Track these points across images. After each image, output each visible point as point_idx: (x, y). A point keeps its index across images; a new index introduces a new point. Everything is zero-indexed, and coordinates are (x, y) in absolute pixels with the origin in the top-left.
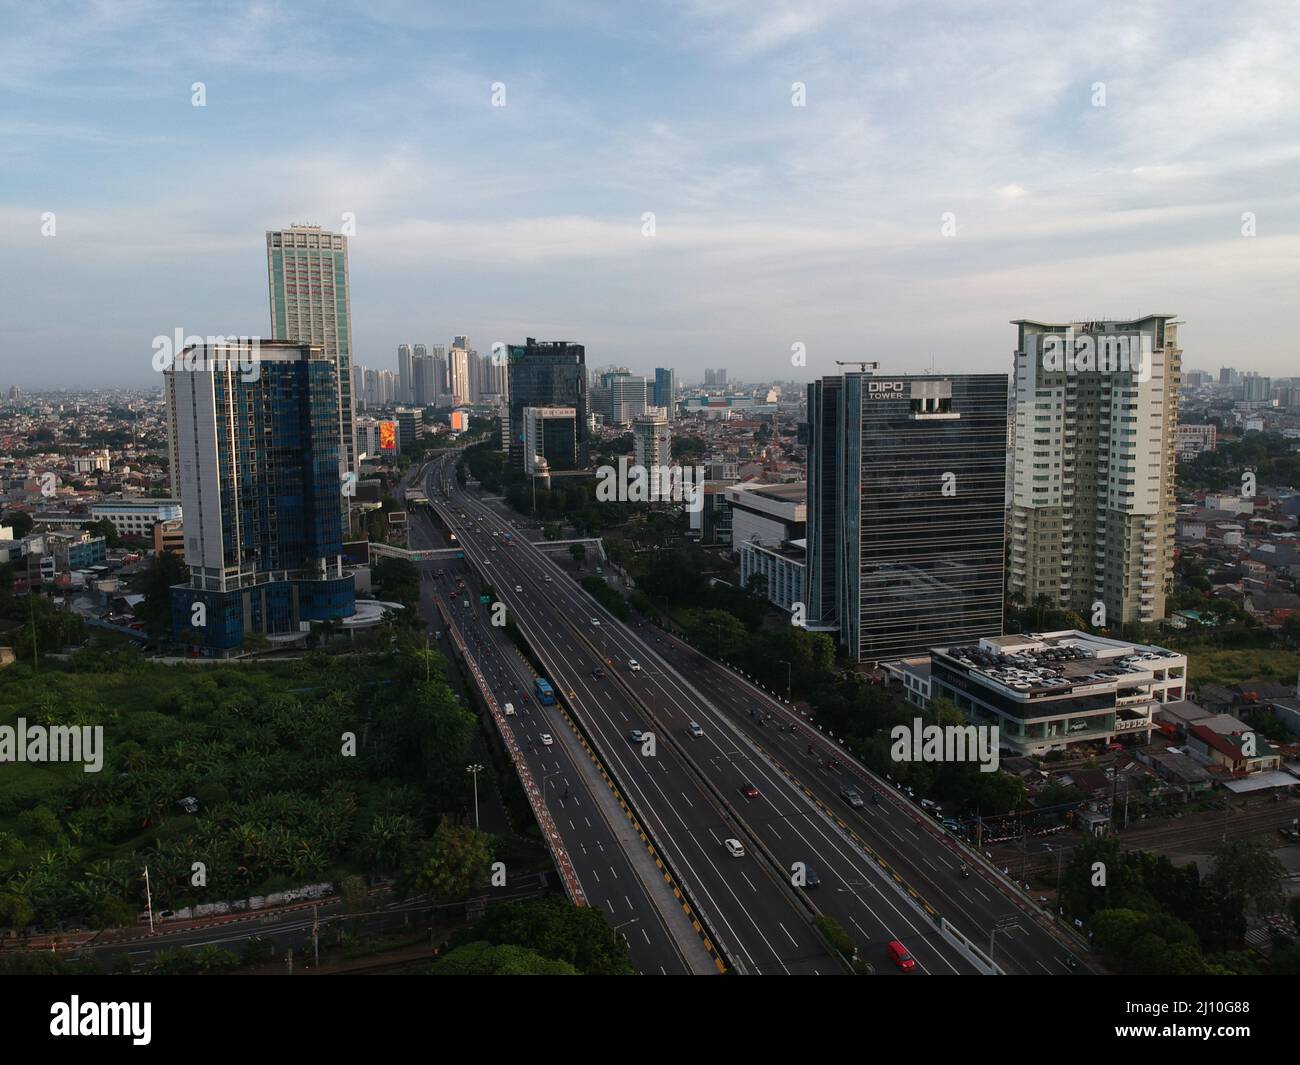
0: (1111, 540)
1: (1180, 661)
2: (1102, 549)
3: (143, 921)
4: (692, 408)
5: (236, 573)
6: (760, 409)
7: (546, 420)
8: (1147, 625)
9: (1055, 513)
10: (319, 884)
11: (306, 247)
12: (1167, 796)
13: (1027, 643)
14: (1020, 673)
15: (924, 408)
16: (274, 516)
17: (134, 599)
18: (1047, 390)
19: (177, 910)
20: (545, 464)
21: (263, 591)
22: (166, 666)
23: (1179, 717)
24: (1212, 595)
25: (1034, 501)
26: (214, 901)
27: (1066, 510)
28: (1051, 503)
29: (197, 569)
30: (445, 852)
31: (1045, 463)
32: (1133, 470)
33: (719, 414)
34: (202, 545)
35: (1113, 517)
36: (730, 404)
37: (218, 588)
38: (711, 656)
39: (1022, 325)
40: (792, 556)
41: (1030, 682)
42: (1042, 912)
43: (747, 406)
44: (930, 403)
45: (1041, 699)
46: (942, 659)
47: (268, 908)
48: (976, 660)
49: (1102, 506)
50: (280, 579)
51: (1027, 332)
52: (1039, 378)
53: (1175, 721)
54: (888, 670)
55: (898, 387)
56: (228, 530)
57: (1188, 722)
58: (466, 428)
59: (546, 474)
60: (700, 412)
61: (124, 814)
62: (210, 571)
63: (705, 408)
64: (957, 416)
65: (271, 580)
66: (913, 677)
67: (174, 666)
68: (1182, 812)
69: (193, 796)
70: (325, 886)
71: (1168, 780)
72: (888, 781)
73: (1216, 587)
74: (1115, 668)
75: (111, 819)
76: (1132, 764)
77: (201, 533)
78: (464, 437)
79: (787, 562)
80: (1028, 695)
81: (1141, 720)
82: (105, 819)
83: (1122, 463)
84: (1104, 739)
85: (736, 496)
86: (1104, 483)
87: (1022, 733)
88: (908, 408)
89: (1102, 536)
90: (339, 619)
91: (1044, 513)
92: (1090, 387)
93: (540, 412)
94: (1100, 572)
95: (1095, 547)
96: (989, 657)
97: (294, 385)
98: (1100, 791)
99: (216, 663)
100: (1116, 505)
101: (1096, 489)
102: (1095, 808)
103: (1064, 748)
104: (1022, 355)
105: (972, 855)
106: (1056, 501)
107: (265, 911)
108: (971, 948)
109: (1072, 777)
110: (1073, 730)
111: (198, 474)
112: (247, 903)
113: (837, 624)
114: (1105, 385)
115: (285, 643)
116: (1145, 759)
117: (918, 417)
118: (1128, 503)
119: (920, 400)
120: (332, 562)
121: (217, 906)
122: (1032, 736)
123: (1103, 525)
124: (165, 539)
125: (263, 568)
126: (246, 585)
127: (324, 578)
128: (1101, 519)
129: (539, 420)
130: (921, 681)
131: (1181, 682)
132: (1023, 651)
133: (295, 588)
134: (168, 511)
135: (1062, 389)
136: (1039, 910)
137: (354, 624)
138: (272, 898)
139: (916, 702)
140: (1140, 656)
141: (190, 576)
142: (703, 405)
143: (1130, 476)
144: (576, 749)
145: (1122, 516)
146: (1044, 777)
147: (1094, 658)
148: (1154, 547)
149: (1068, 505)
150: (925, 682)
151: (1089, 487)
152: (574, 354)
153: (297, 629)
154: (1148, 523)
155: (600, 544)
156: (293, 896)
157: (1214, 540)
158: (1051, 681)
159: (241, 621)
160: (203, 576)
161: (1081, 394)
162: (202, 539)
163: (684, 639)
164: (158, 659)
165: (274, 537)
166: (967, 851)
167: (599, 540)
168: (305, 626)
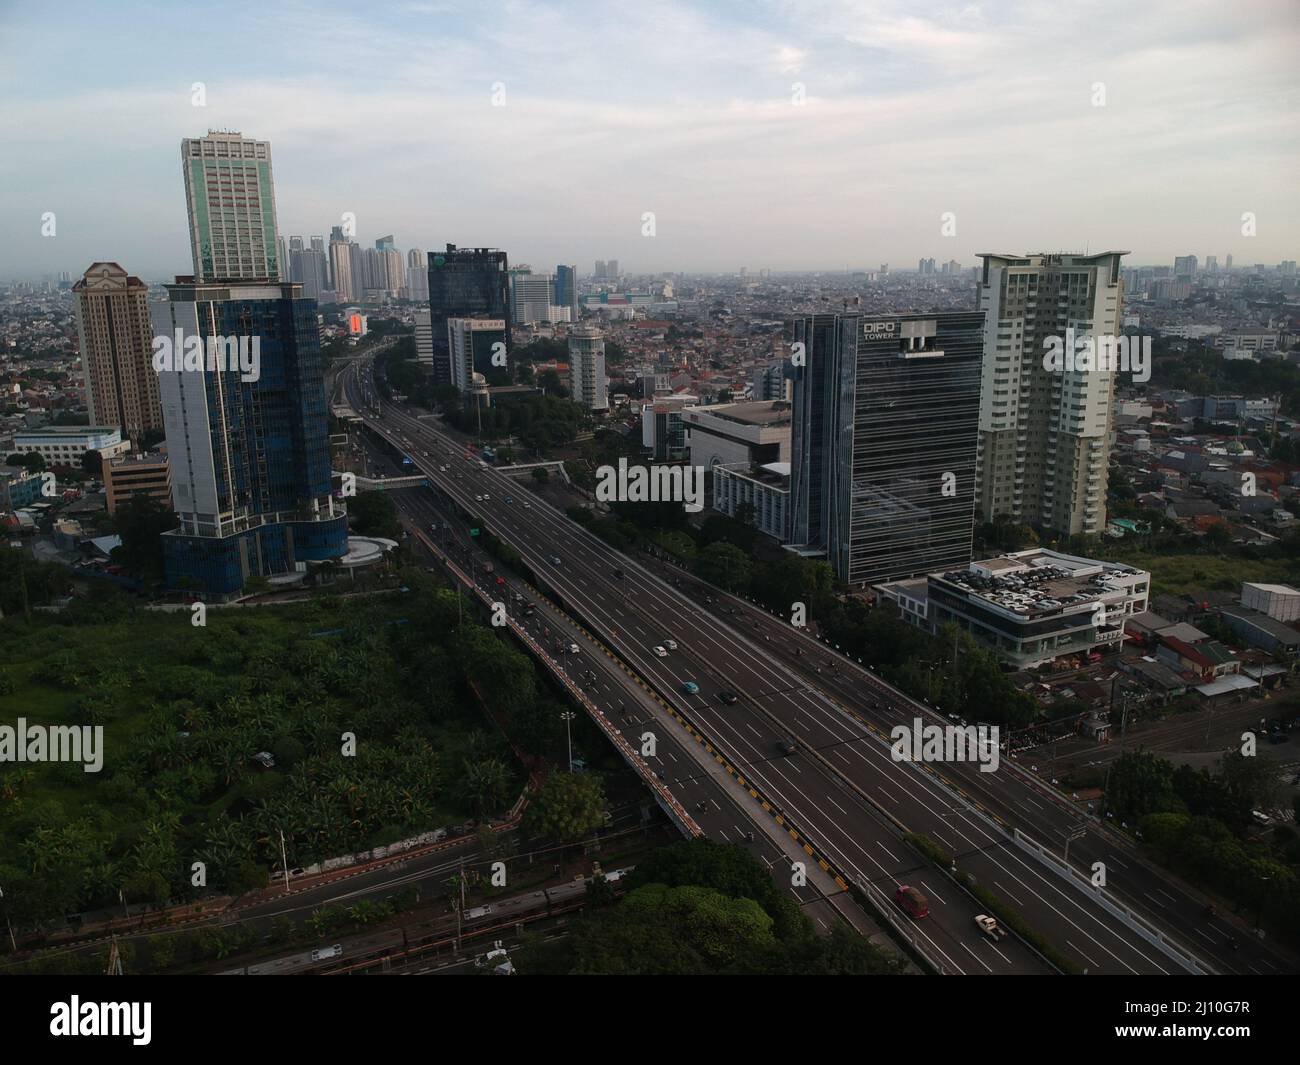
0: (1061, 460)
1: (1144, 577)
2: (1052, 468)
3: (276, 880)
4: (592, 306)
5: (230, 518)
6: (659, 307)
7: (475, 333)
8: (1090, 536)
9: (1011, 435)
10: (433, 830)
11: (227, 155)
12: (1150, 702)
13: (1013, 566)
14: (1015, 596)
15: (912, 347)
16: (262, 459)
17: (108, 543)
18: (1008, 321)
19: (307, 866)
20: (484, 381)
21: (258, 534)
22: (166, 613)
23: (1145, 627)
24: (1137, 503)
25: (993, 425)
26: (340, 856)
27: (1021, 433)
28: (1008, 427)
29: (188, 516)
30: (566, 797)
31: (1004, 389)
32: (1085, 396)
33: (622, 314)
34: (193, 491)
35: (1064, 438)
36: (630, 302)
37: (214, 534)
38: (719, 586)
39: (987, 258)
40: (768, 481)
41: (1025, 604)
42: (1090, 817)
43: (645, 303)
44: (917, 340)
45: (1038, 620)
46: (939, 583)
47: (391, 856)
48: (972, 584)
49: (1054, 429)
50: (272, 521)
51: (991, 266)
52: (1002, 310)
53: (1141, 630)
54: (881, 592)
55: (890, 326)
56: (220, 475)
57: (1152, 631)
58: (365, 331)
59: (485, 392)
60: (600, 310)
61: (209, 776)
62: (201, 517)
63: (605, 306)
64: (941, 354)
65: (264, 522)
66: (908, 598)
67: (174, 613)
68: (1165, 715)
69: (267, 750)
70: (439, 832)
71: (1151, 687)
72: (926, 705)
73: (1140, 495)
74: (1091, 587)
75: (195, 781)
76: (1116, 674)
77: (192, 479)
78: (365, 341)
79: (766, 488)
80: (1028, 618)
81: (1115, 632)
82: (188, 782)
83: (1075, 390)
84: (1085, 651)
85: (694, 417)
86: (1057, 407)
87: (1019, 649)
88: (898, 347)
89: (1053, 456)
90: (337, 559)
91: (1002, 436)
92: (1047, 317)
93: (469, 325)
94: (1049, 489)
95: (1045, 466)
96: (983, 580)
97: (276, 324)
98: (1097, 700)
99: (218, 608)
100: (1067, 429)
101: (1048, 413)
102: (1096, 716)
103: (1053, 659)
104: (985, 287)
105: (1016, 768)
106: (1012, 424)
107: (389, 859)
108: (1045, 853)
109: (1072, 689)
110: (1061, 644)
111: (185, 419)
112: (371, 854)
113: (825, 548)
114: (1062, 317)
115: (280, 585)
116: (1126, 668)
117: (908, 356)
118: (1079, 427)
119: (909, 339)
120: (324, 502)
121: (344, 859)
122: (1028, 653)
123: (1053, 446)
124: (114, 474)
125: (255, 511)
126: (240, 530)
127: (318, 518)
128: (1053, 440)
129: (468, 333)
130: (917, 603)
131: (1144, 596)
132: (1010, 573)
133: (289, 530)
134: (97, 440)
135: (1021, 320)
136: (1086, 815)
137: (352, 564)
138: (393, 847)
139: (910, 620)
140: (1111, 574)
141: (180, 522)
142: (603, 302)
143: (1082, 402)
144: (633, 686)
145: (1073, 439)
146: (1047, 690)
147: (1070, 576)
148: (1099, 466)
149: (1023, 428)
150: (922, 604)
151: (1042, 411)
152: (498, 261)
153: (292, 569)
154: (1095, 444)
155: (562, 468)
156: (412, 843)
157: (1125, 446)
158: (1044, 602)
159: (240, 566)
160: (195, 522)
161: (1038, 324)
162: (193, 485)
163: (683, 568)
164: (158, 607)
165: (264, 480)
166: (1011, 765)
167: (561, 463)
168: (300, 566)
